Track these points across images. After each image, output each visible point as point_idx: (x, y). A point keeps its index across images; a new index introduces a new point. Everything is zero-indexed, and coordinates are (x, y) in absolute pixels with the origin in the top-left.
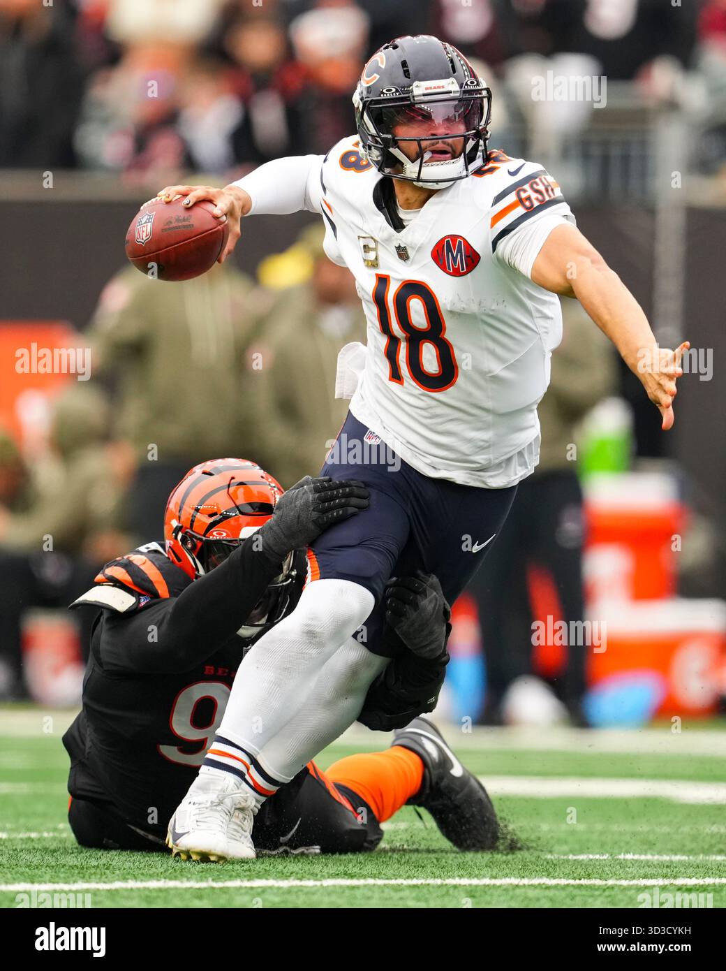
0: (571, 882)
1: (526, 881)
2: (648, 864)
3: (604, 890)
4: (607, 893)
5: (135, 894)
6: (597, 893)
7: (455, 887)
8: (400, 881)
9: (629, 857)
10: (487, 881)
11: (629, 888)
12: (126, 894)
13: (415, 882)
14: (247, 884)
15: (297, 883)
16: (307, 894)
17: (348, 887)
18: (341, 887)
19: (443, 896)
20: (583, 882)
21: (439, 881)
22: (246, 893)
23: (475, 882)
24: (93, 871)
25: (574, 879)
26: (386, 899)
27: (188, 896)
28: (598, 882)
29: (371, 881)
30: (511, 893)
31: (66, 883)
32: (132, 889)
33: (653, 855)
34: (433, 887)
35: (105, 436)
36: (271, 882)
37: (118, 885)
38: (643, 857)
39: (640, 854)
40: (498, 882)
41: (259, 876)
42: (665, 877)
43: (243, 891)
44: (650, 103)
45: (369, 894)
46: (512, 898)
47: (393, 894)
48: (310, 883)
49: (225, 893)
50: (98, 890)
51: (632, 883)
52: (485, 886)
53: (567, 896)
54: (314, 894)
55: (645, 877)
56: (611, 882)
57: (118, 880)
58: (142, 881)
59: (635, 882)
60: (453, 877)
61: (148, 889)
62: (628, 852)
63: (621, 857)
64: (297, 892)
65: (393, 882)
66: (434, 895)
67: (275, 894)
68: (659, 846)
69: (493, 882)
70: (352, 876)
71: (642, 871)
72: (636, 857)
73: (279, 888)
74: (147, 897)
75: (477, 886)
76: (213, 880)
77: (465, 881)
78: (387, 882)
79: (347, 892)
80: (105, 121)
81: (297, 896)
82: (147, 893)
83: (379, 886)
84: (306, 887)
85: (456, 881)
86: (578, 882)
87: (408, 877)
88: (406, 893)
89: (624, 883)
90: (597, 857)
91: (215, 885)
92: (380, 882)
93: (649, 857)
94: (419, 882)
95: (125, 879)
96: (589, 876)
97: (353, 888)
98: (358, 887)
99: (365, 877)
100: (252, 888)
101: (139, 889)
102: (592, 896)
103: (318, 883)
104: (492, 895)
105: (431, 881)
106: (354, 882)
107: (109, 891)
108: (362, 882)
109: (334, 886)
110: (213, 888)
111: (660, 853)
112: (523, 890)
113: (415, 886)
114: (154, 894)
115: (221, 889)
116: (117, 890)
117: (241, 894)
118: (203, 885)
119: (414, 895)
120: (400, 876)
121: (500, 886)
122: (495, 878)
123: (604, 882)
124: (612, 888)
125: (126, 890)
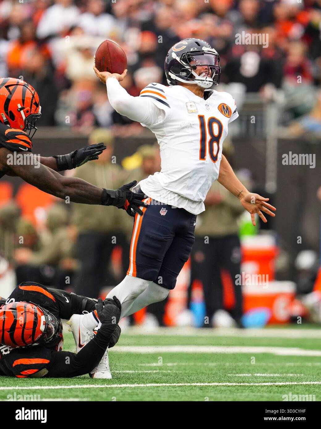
0: (237, 384)
1: (221, 384)
2: (265, 377)
3: (249, 387)
4: (250, 388)
5: (78, 390)
6: (246, 388)
7: (195, 386)
8: (175, 384)
9: (258, 375)
10: (207, 384)
11: (258, 386)
12: (75, 390)
13: (180, 384)
14: (119, 386)
15: (138, 385)
16: (141, 389)
17: (156, 386)
18: (153, 386)
19: (191, 389)
20: (242, 384)
21: (189, 384)
22: (119, 389)
23: (202, 384)
24: (63, 381)
25: (238, 383)
26: (170, 391)
27: (97, 391)
28: (247, 384)
29: (164, 384)
30: (215, 388)
31: (53, 386)
32: (77, 388)
33: (267, 374)
34: (187, 386)
35: (66, 223)
36: (128, 385)
37: (72, 387)
38: (263, 375)
39: (263, 374)
40: (210, 384)
41: (124, 383)
42: (272, 382)
43: (118, 388)
44: (264, 101)
45: (164, 389)
46: (216, 390)
47: (172, 389)
48: (142, 385)
49: (111, 389)
50: (65, 388)
51: (259, 384)
52: (206, 386)
53: (236, 389)
54: (144, 389)
55: (264, 382)
56: (251, 384)
57: (72, 385)
58: (81, 385)
59: (260, 384)
60: (194, 383)
61: (83, 388)
62: (258, 373)
63: (256, 375)
64: (137, 389)
65: (173, 384)
66: (187, 389)
67: (130, 390)
68: (269, 371)
69: (209, 384)
70: (157, 383)
71: (263, 380)
72: (261, 375)
73: (131, 387)
74: (83, 391)
75: (203, 386)
76: (107, 384)
77: (199, 384)
78: (170, 384)
79: (156, 389)
80: (66, 109)
81: (138, 390)
82: (83, 389)
83: (167, 386)
84: (141, 387)
85: (195, 384)
86: (240, 384)
87: (178, 383)
88: (177, 389)
89: (257, 384)
90: (247, 375)
91: (107, 386)
92: (168, 385)
93: (266, 375)
94: (182, 385)
95: (75, 384)
96: (244, 382)
97: (158, 387)
98: (160, 387)
99: (162, 383)
100: (121, 387)
101: (80, 388)
102: (245, 389)
103: (145, 385)
104: (208, 389)
105: (186, 384)
106: (158, 385)
107: (69, 389)
108: (161, 385)
109: (151, 386)
110: (107, 387)
111: (270, 374)
112: (220, 387)
113: (181, 386)
114: (85, 390)
115: (110, 388)
116: (71, 388)
117: (117, 390)
118: (103, 386)
119: (180, 389)
120: (175, 383)
121: (211, 386)
122: (210, 383)
123: (249, 384)
124: (252, 386)
125: (75, 388)
